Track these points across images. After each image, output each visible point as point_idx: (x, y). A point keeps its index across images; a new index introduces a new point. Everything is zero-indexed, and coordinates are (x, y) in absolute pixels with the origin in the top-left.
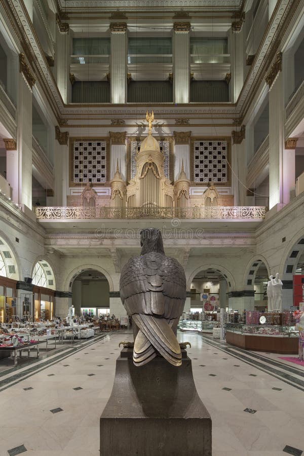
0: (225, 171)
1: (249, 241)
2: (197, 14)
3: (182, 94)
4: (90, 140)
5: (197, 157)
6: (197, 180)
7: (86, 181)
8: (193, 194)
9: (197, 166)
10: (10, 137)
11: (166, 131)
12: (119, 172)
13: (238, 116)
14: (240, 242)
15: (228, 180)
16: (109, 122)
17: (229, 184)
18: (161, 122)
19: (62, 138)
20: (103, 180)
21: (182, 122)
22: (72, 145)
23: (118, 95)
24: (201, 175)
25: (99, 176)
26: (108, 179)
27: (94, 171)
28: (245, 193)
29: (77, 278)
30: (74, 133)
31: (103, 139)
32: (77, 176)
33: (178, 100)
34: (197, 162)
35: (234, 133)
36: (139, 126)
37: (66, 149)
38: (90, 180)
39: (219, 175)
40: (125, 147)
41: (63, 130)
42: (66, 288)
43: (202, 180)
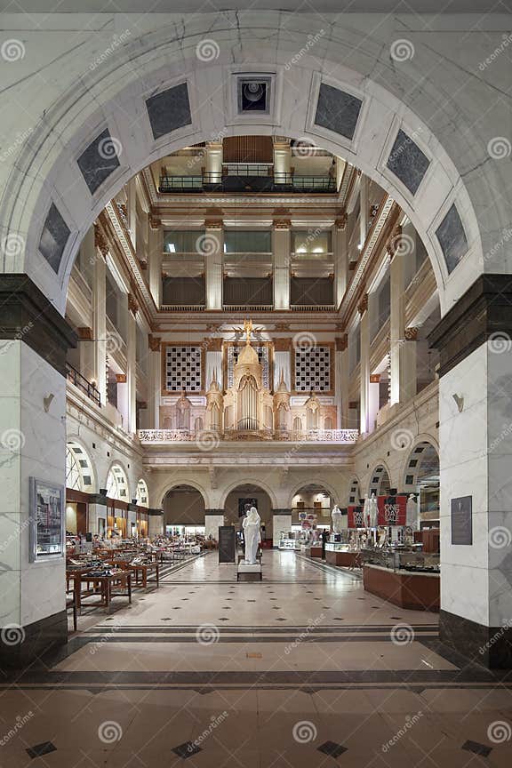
0: (328, 379)
1: (346, 460)
2: (298, 211)
3: (282, 298)
4: (184, 346)
5: (298, 364)
6: (298, 389)
7: (179, 389)
8: (295, 404)
9: (298, 374)
10: (122, 373)
11: (265, 336)
12: (215, 382)
13: (341, 321)
14: (338, 461)
15: (331, 388)
16: (205, 327)
17: (332, 393)
18: (260, 327)
19: (154, 344)
20: (198, 389)
21: (282, 327)
22: (164, 351)
23: (214, 298)
24: (303, 384)
25: (193, 384)
26: (203, 388)
27: (189, 379)
28: (348, 405)
29: (170, 494)
30: (166, 337)
31: (198, 344)
32: (169, 384)
33: (277, 307)
34: (298, 369)
35: (337, 339)
36: (236, 331)
37: (159, 355)
38: (184, 388)
39: (322, 384)
40: (222, 354)
41: (156, 335)
42: (159, 506)
43: (303, 388)
